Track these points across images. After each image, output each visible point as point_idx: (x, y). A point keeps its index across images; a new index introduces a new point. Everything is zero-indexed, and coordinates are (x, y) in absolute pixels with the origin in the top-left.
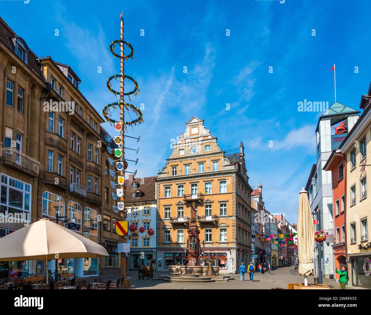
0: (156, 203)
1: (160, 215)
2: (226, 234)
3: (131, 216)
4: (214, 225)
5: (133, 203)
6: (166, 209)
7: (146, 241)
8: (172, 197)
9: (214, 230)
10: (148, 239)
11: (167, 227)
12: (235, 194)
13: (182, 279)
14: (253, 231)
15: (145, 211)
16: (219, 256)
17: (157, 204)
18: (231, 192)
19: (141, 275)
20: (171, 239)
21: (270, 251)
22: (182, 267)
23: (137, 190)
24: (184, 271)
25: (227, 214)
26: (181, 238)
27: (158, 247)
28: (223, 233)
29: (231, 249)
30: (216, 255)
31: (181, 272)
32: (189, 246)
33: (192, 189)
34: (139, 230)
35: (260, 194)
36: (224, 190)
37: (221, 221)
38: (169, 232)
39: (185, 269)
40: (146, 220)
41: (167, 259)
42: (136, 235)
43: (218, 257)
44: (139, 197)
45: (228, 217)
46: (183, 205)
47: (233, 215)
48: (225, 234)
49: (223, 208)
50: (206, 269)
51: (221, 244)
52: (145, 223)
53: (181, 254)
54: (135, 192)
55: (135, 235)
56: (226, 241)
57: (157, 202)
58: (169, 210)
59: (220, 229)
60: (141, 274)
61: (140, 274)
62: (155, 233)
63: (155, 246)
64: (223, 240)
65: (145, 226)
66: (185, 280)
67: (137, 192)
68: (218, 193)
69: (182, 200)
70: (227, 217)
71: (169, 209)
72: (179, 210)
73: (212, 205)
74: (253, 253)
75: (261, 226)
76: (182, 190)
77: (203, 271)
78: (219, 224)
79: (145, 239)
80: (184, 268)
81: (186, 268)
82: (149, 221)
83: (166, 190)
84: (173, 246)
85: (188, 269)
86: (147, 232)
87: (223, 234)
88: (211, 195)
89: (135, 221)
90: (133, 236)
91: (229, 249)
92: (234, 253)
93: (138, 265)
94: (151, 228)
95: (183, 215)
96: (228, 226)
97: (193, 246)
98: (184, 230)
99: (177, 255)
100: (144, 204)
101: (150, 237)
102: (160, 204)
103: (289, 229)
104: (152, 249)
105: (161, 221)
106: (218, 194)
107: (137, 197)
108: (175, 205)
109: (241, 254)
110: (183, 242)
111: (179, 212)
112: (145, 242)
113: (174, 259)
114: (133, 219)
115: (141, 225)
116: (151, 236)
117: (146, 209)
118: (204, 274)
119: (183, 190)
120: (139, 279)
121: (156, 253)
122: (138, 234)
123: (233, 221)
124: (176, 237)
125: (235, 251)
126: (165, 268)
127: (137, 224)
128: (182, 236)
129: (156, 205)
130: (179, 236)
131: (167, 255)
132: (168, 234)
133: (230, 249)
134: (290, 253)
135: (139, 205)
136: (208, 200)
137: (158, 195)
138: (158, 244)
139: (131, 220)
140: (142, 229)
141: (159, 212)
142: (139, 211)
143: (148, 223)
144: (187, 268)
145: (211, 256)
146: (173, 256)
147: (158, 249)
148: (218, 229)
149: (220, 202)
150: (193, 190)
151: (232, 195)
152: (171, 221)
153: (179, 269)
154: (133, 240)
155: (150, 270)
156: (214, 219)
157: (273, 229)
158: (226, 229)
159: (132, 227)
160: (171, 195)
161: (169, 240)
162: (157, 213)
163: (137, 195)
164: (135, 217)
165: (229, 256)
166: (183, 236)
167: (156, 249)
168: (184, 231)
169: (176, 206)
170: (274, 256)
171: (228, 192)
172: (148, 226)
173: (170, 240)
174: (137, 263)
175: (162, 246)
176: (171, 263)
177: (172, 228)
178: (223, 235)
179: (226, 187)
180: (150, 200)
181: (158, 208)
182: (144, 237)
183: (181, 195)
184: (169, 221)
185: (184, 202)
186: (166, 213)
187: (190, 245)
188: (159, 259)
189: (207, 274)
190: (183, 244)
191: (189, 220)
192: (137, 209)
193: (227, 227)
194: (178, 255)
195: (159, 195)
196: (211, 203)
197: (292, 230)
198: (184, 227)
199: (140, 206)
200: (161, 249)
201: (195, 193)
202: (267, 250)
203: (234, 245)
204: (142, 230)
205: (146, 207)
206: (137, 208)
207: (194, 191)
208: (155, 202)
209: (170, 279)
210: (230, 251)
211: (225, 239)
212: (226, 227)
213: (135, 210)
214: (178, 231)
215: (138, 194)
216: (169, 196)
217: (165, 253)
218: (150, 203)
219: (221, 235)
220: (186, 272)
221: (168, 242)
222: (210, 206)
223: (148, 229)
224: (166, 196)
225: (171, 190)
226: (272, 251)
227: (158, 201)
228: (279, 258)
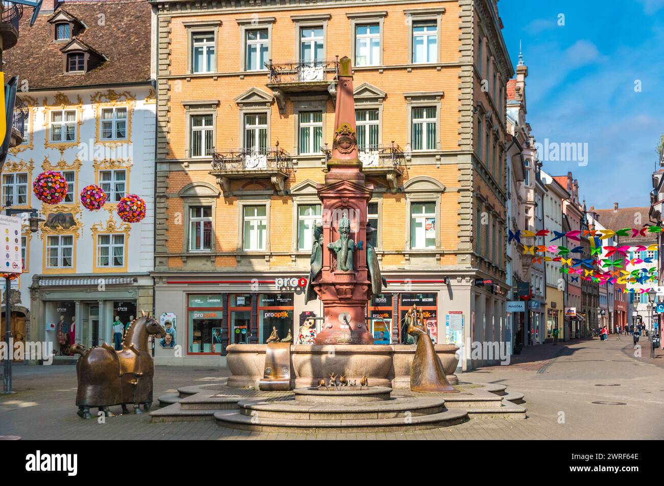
0: (152, 94)
1: (168, 143)
2: (434, 222)
3: (46, 144)
4: (388, 183)
5: (55, 92)
6: (196, 120)
7: (112, 245)
8: (221, 72)
9: (385, 203)
10: (120, 238)
11: (199, 191)
12: (469, 72)
13: (317, 416)
14: (509, 219)
15: (107, 125)
16: (404, 304)
17: (160, 97)
18: (456, 62)
19: (93, 396)
20: (215, 237)
21: (542, 290)
22: (298, 353)
23: (73, 41)
24: (308, 369)
25: (438, 145)
26: (254, 234)
27: (162, 268)
28: (421, 217)
29: (454, 277)
30: (395, 298)
31: (293, 376)
32: (327, 253)
33: (304, 47)
34: (80, 197)
35: (521, 95)
36: (427, 54)
37: (415, 170)
38: (208, 211)
39: (312, 360)
40: (112, 163)
41: (197, 315)
42: (68, 219)
43: (401, 308)
44: (81, 68)
45: (442, 155)
46: (264, 104)
47: (464, 148)
48: (430, 222)
49: (425, 120)
50: (410, 358)
51: (413, 259)
52: (106, 175)
53: (254, 298)
54: (65, 47)
55: (64, 220)
56: (432, 248)
57: (160, 92)
58: (209, 122)
59: (412, 203)
60: (89, 390)
61: (85, 392)
62: (150, 213)
63: (147, 265)
64: (420, 245)
65: (107, 186)
66: (333, 417)
67: (70, 48)
68: (404, 64)
69: (262, 87)
70: (438, 157)
71: (209, 120)
72: (248, 127)
73: (381, 108)
74: (510, 295)
75: (524, 205)
76: (264, 49)
77: (397, 369)
78: (405, 183)
79: (105, 238)
80: (308, 356)
81: (316, 357)
82: (124, 166)
83: (196, 44)
84: (225, 266)
85: (327, 359)
86: (115, 212)
87: (423, 221)
88: (377, 70)
89: (61, 164)
90: (54, 227)
91: (445, 278)
92: (463, 292)
93: (74, 347)
94: (132, 193)
95: (262, 145)
96: (443, 192)
97: (341, 254)
98: (267, 202)
99: (241, 301)
100: (103, 98)
101: (128, 229)
102: (168, 100)
103: (588, 223)
104: (136, 277)
105: (174, 167)
106: (406, 68)
107: (73, 69)
108: (233, 104)
109: (483, 298)
110: (264, 250)
111: (249, 135)
112: (105, 251)
113: (226, 316)
114: (55, 157)
115: (86, 179)
116: (132, 225)
117: (112, 118)
118: (401, 382)
119: (266, 49)
120: (81, 414)
121: (151, 292)
122: (76, 217)
123: (462, 172)
124: (238, 230)
125: (467, 284)
126: (188, 354)
127: (70, 176)
128: (261, 227)
129: (153, 101)
130: (246, 227)
131: (198, 301)
132: (202, 217)
133: (448, 277)
134: (590, 295)
135: (80, 101)
136: (366, 90)
137: (160, 62)
138: (160, 256)
139: (46, 161)
140: (92, 195)
141: (165, 129)
142: (80, 123)
143: (121, 174)
144: (323, 357)
145: (375, 304)
146: (221, 306)
147: (161, 278)
148: (403, 200)
149: (414, 98)
150: (306, 51)
151: (458, 71)
152: (215, 166)
153: (278, 361)
154: (54, 240)
155: (136, 368)
156: (389, 164)
157: (552, 219)
158: (434, 203)
159: (47, 182)
160: (217, 66)
161: (208, 244)
162: (159, 135)
163: (74, 63)
164: (62, 149)
165: (444, 304)
166: (264, 227)
167: (154, 278)
168: (268, 207)
169: (237, 109)
170: (554, 305)
171: (445, 62)
172: (119, 187)
173: (213, 242)
174: (71, 337)
175: (175, 265)
176: (214, 333)
177: (218, 197)
178: (420, 225)
179: (434, 41)
180: (129, 80)
181: (164, 113)
182: (103, 230)
183: (256, 68)
184: (209, 167)
185: (269, 94)
186: (197, 136)
187: (331, 250)
188: (166, 318)
189: (415, 383)
190: (263, 257)
191: (290, 166)
192: (71, 117)
193: (439, 195)
194: (243, 303)
195: (167, 62)
196: (376, 99)
197: (594, 225)
198: (271, 192)
199: (84, 107)
200: (174, 279)
201: (312, 59)
202: (536, 284)
203: (465, 264)
204: (93, 200)
205: (110, 111)
206: (73, 113)
207: (310, 55)
208: (150, 88)
209: (249, 415)
210: (449, 286)
211: (430, 242)
212: (435, 195)
213: (62, 122)
214: (244, 206)
215: (77, 59)
216: (209, 69)
217: (188, 294)
218: (129, 93)
219: (413, 224)
220: (317, 375)
221: (202, 250)
222: (374, 114)
223: (118, 197)
224: (195, 66)
225: (217, 44)
226: (547, 288)
227: (160, 87)
228: (566, 312)
